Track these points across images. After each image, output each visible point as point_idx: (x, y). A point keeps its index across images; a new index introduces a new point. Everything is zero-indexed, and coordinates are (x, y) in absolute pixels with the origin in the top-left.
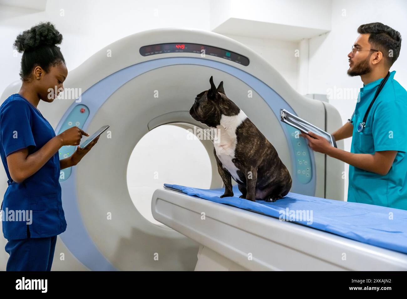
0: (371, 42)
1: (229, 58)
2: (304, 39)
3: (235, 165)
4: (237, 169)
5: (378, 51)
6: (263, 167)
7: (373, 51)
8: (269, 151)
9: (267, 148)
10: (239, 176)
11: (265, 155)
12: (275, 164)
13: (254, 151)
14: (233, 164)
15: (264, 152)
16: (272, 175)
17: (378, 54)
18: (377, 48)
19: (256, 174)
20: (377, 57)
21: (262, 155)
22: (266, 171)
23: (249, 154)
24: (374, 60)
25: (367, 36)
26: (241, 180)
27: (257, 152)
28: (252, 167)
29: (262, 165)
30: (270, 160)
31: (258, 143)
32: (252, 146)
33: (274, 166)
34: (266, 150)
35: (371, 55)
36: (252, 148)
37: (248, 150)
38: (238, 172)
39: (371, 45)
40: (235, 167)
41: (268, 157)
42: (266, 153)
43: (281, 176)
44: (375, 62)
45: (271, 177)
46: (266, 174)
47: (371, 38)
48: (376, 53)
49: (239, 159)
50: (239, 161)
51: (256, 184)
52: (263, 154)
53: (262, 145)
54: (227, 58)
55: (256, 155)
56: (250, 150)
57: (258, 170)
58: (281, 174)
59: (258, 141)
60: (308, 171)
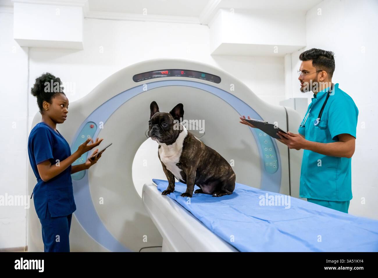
0: (315, 66)
1: (204, 79)
2: (286, 54)
3: (179, 167)
4: (181, 170)
5: (322, 71)
6: (200, 167)
7: (318, 72)
8: (205, 154)
9: (203, 151)
10: (182, 176)
11: (201, 157)
12: (211, 163)
13: (194, 155)
14: (177, 167)
15: (201, 154)
16: (209, 172)
17: (323, 73)
18: (321, 69)
19: (195, 173)
20: (323, 75)
21: (199, 157)
22: (203, 170)
23: (190, 157)
24: (321, 78)
25: (310, 62)
26: (184, 180)
27: (196, 155)
28: (192, 167)
29: (200, 165)
30: (206, 161)
31: (197, 148)
32: (192, 151)
33: (210, 165)
34: (202, 152)
35: (317, 75)
36: (193, 152)
37: (190, 154)
38: (181, 173)
39: (316, 68)
40: (179, 169)
41: (204, 158)
42: (202, 155)
43: (220, 172)
44: (322, 79)
45: (209, 174)
46: (202, 172)
47: (314, 63)
48: (321, 72)
49: (182, 163)
50: (182, 164)
51: (194, 182)
52: (200, 155)
53: (200, 149)
54: (202, 79)
55: (195, 157)
56: (191, 154)
57: (196, 169)
58: (220, 170)
59: (196, 146)
60: (274, 163)
